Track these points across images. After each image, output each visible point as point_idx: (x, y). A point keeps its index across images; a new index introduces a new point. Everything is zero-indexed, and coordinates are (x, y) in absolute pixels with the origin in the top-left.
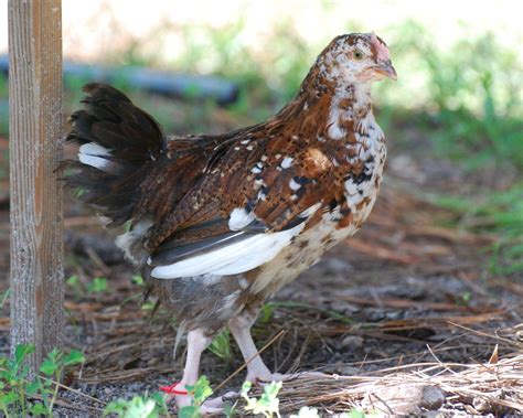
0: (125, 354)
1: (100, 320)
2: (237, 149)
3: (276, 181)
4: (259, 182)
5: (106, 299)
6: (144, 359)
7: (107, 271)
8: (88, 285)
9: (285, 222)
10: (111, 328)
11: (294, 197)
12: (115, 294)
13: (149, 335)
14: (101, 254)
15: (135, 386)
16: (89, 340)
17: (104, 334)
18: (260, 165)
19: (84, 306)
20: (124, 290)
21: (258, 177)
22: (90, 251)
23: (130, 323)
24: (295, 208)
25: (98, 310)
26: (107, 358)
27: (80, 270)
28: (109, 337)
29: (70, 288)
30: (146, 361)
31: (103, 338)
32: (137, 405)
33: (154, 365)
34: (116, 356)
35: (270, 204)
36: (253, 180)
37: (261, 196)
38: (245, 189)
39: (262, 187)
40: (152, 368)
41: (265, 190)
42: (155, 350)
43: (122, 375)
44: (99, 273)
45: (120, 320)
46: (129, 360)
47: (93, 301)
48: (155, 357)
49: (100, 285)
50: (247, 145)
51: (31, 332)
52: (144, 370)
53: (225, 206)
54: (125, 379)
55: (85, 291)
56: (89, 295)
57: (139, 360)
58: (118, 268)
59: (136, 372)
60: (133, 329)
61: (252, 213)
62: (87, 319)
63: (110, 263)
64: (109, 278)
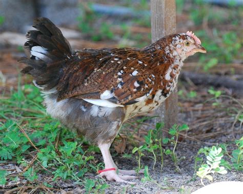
0: (206, 126)
1: (194, 111)
2: (112, 62)
3: (128, 80)
4: (120, 80)
5: (196, 101)
6: (215, 128)
7: (196, 87)
8: (187, 94)
9: (128, 101)
10: (199, 114)
11: (135, 90)
12: (200, 99)
13: (217, 117)
14: (193, 80)
15: (211, 140)
16: (189, 120)
17: (196, 117)
18: (122, 71)
19: (186, 105)
20: (204, 97)
21: (120, 77)
22: (188, 79)
23: (207, 112)
24: (134, 95)
25: (192, 106)
26: (198, 128)
27: (183, 87)
28: (198, 118)
29: (179, 96)
30: (216, 129)
31: (195, 119)
32: (214, 150)
33: (220, 131)
34: (202, 127)
35: (123, 91)
36: (117, 78)
37: (120, 86)
38: (112, 81)
39: (121, 82)
40: (219, 132)
41: (122, 84)
42: (220, 124)
43: (205, 136)
44: (192, 89)
45: (203, 110)
46: (207, 129)
47: (190, 102)
48: (220, 127)
49: (193, 95)
50: (118, 61)
51: (163, 116)
52: (215, 133)
53: (101, 88)
54: (206, 138)
55: (186, 97)
56: (188, 99)
57: (212, 129)
58: (201, 86)
59: (211, 134)
60: (209, 114)
61: (113, 93)
62: (188, 110)
63: (197, 84)
64: (197, 91)
